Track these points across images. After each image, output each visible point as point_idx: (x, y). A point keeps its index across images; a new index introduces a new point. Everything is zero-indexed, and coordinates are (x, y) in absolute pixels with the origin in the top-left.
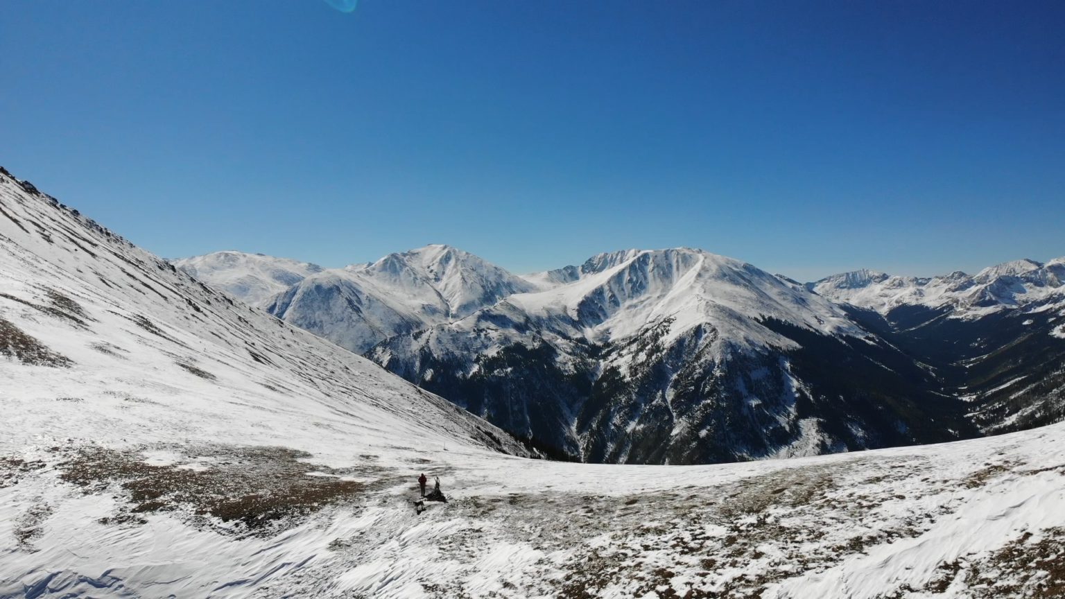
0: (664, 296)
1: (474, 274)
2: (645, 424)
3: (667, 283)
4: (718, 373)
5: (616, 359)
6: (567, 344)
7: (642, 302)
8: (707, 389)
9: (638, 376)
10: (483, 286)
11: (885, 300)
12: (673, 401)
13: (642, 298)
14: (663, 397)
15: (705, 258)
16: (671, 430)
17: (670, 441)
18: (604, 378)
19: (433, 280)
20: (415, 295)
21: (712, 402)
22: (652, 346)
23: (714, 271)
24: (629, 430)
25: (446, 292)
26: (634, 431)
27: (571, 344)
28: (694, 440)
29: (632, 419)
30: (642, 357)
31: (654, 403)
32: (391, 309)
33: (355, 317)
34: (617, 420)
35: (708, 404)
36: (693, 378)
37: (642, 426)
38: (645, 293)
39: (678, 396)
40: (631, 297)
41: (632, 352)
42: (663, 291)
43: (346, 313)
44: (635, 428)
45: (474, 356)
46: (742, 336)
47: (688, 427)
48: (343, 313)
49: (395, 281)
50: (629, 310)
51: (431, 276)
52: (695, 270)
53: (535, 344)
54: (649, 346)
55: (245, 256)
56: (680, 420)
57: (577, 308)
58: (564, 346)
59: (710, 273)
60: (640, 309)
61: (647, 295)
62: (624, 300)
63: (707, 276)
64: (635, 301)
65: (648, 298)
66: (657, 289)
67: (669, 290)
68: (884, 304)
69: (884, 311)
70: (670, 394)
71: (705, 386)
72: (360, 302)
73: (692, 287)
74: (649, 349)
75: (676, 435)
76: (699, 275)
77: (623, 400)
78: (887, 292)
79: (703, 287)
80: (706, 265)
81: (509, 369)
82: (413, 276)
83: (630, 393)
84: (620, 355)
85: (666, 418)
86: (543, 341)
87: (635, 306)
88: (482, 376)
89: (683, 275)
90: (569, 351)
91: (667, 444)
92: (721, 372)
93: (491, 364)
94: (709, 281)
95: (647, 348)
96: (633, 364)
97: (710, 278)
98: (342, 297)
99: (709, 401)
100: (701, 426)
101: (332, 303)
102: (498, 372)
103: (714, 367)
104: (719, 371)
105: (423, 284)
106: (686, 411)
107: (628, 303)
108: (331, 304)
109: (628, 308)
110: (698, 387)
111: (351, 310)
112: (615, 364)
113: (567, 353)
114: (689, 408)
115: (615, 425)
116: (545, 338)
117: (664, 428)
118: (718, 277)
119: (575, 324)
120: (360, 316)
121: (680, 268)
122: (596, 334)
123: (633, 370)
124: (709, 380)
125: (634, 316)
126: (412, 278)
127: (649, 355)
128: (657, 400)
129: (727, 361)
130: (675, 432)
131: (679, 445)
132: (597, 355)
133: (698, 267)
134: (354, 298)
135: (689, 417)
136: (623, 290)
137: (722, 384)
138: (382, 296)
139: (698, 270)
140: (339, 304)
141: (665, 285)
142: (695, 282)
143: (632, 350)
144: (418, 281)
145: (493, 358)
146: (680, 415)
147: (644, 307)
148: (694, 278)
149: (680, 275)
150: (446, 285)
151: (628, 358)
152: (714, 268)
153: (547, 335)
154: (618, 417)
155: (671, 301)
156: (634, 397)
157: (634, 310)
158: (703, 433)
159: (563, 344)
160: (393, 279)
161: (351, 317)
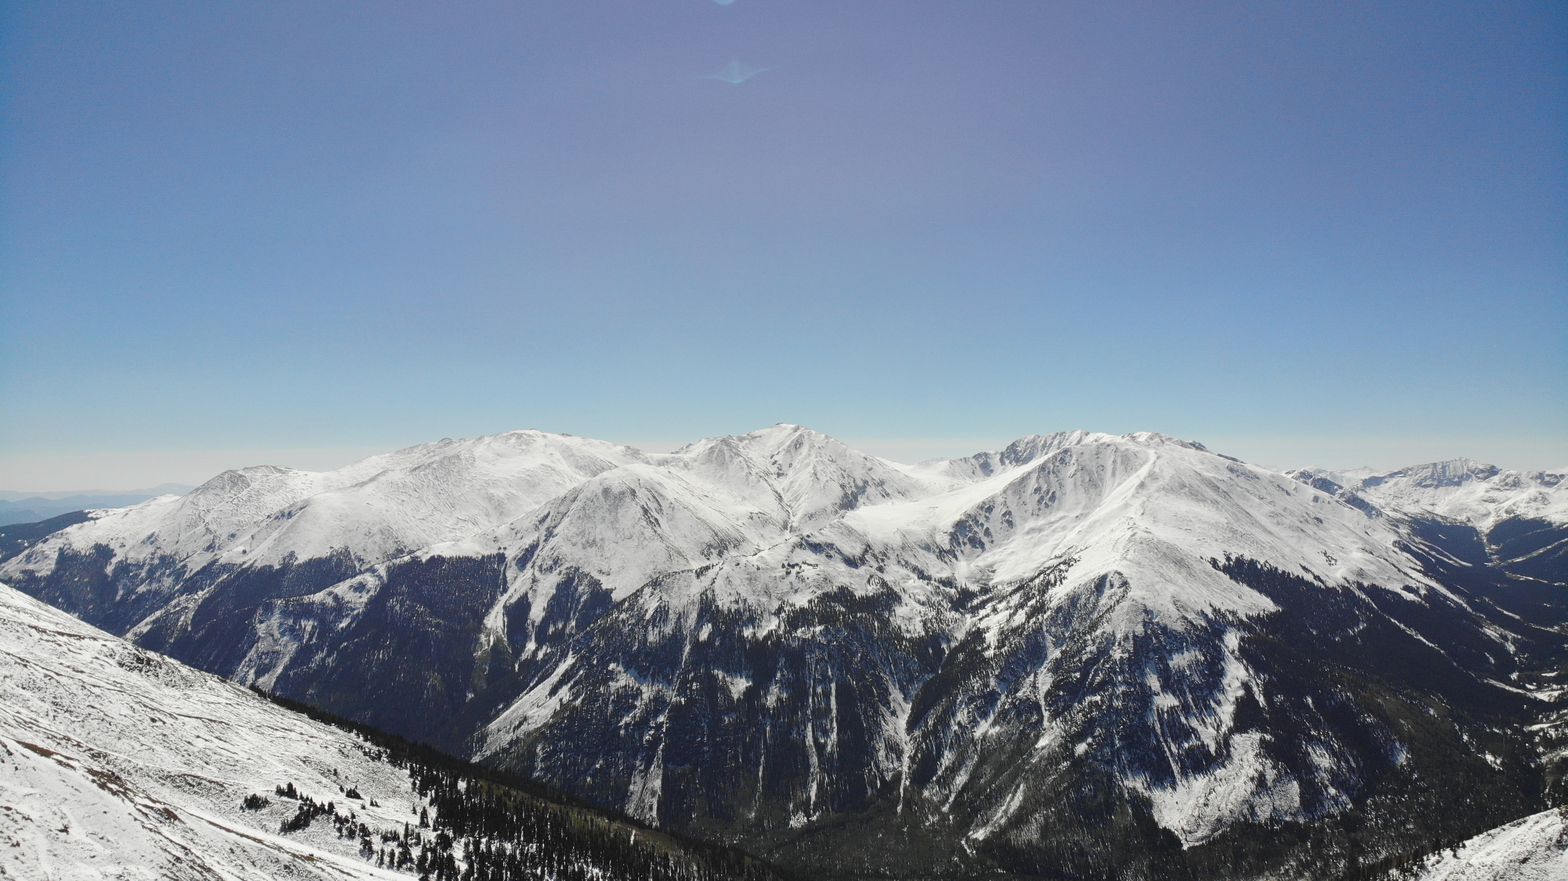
0: (1087, 515)
1: (833, 467)
2: (1001, 727)
3: (1093, 496)
4: (1117, 654)
5: (987, 616)
6: (922, 588)
7: (1051, 523)
8: (1098, 679)
9: (1003, 650)
10: (843, 486)
11: (1491, 507)
12: (1048, 694)
13: (1053, 518)
14: (1034, 686)
15: (1158, 458)
16: (1037, 738)
17: (1031, 755)
18: (963, 646)
19: (775, 476)
20: (744, 498)
21: (1101, 700)
22: (1037, 602)
23: (1167, 480)
24: (978, 733)
25: (789, 494)
26: (984, 737)
27: (929, 588)
28: (1065, 759)
29: (984, 715)
30: (1020, 617)
31: (1019, 694)
32: (703, 521)
33: (649, 532)
34: (962, 716)
35: (1097, 702)
36: (1080, 660)
37: (997, 728)
38: (1058, 509)
39: (1056, 686)
40: (1035, 515)
41: (1010, 608)
42: (1085, 507)
43: (638, 527)
44: (987, 732)
45: (776, 605)
46: (1169, 595)
47: (1062, 737)
48: (634, 527)
49: (721, 477)
50: (1029, 536)
51: (774, 469)
52: (1138, 476)
53: (870, 588)
54: (1033, 602)
55: (544, 437)
56: (1054, 724)
57: (952, 530)
58: (915, 591)
59: (1160, 483)
60: (1047, 536)
61: (1061, 514)
62: (1025, 520)
63: (1153, 486)
64: (1041, 522)
65: (1061, 518)
66: (1077, 504)
67: (1095, 507)
68: (1488, 514)
69: (1485, 526)
70: (1045, 680)
71: (1096, 674)
72: (660, 510)
73: (1126, 506)
74: (1032, 606)
75: (1043, 748)
76: (1142, 485)
77: (976, 686)
78: (1495, 494)
79: (1143, 505)
80: (1157, 470)
81: (819, 629)
82: (746, 470)
83: (987, 676)
84: (995, 610)
85: (1034, 718)
86: (884, 584)
87: (1040, 530)
88: (779, 637)
89: (1120, 484)
90: (923, 598)
91: (1026, 762)
92: (1123, 652)
93: (799, 618)
94: (1156, 494)
95: (1030, 604)
96: (1005, 628)
97: (1158, 491)
98: (637, 504)
99: (1098, 698)
100: (1079, 737)
101: (621, 512)
102: (803, 632)
103: (1113, 644)
104: (1120, 651)
105: (759, 481)
106: (1064, 710)
107: (1031, 524)
108: (619, 515)
109: (1028, 533)
110: (1085, 676)
111: (644, 523)
112: (982, 625)
113: (919, 602)
114: (1068, 707)
115: (959, 724)
116: (888, 578)
117: (1029, 734)
118: (1172, 490)
119: (942, 554)
120: (655, 532)
121: (1117, 472)
122: (972, 573)
123: (1004, 637)
124: (1103, 665)
125: (1035, 545)
126: (744, 474)
127: (1029, 617)
128: (1024, 690)
129: (1135, 636)
130: (1042, 743)
131: (1043, 763)
132: (964, 607)
133: (1143, 472)
134: (652, 505)
135: (1065, 721)
136: (1025, 504)
137: (1122, 672)
138: (694, 502)
139: (1142, 478)
140: (631, 512)
141: (1090, 499)
142: (1133, 496)
143: (1012, 604)
144: (753, 478)
145: (802, 610)
146: (1054, 716)
147: (1054, 531)
148: (1133, 490)
149: (1116, 484)
150: (792, 482)
151: (1003, 615)
152: (1168, 473)
153: (894, 574)
154: (966, 711)
155: (1092, 526)
156: (992, 682)
157: (1036, 536)
158: (1081, 749)
159: (915, 588)
160: (719, 475)
161: (643, 533)
